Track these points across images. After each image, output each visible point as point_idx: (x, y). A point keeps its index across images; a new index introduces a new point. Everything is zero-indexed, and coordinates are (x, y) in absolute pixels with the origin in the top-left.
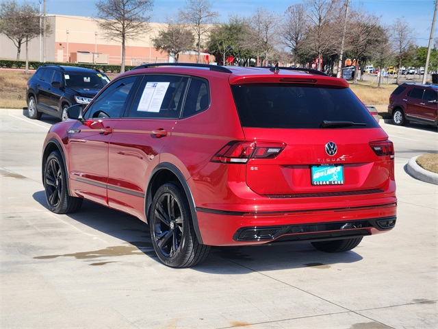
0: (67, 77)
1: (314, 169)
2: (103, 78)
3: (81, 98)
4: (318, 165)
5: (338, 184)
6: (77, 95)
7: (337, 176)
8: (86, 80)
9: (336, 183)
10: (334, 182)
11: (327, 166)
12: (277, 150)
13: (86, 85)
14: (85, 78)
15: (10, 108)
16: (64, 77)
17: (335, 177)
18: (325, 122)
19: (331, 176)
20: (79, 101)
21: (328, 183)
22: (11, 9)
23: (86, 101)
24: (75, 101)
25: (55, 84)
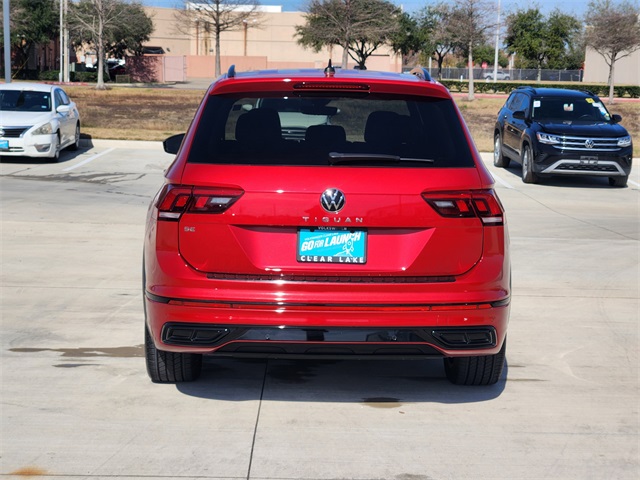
0: (537, 104)
1: (303, 234)
2: (595, 105)
3: (545, 135)
4: (313, 229)
5: (352, 263)
6: (541, 131)
7: (352, 249)
8: (568, 107)
9: (348, 260)
10: (344, 258)
11: (332, 231)
12: (225, 201)
13: (568, 115)
14: (566, 106)
16: (532, 104)
17: (348, 251)
18: (333, 155)
19: (339, 247)
20: (543, 139)
21: (330, 259)
22: (603, 10)
23: (552, 140)
24: (537, 140)
25: (518, 114)
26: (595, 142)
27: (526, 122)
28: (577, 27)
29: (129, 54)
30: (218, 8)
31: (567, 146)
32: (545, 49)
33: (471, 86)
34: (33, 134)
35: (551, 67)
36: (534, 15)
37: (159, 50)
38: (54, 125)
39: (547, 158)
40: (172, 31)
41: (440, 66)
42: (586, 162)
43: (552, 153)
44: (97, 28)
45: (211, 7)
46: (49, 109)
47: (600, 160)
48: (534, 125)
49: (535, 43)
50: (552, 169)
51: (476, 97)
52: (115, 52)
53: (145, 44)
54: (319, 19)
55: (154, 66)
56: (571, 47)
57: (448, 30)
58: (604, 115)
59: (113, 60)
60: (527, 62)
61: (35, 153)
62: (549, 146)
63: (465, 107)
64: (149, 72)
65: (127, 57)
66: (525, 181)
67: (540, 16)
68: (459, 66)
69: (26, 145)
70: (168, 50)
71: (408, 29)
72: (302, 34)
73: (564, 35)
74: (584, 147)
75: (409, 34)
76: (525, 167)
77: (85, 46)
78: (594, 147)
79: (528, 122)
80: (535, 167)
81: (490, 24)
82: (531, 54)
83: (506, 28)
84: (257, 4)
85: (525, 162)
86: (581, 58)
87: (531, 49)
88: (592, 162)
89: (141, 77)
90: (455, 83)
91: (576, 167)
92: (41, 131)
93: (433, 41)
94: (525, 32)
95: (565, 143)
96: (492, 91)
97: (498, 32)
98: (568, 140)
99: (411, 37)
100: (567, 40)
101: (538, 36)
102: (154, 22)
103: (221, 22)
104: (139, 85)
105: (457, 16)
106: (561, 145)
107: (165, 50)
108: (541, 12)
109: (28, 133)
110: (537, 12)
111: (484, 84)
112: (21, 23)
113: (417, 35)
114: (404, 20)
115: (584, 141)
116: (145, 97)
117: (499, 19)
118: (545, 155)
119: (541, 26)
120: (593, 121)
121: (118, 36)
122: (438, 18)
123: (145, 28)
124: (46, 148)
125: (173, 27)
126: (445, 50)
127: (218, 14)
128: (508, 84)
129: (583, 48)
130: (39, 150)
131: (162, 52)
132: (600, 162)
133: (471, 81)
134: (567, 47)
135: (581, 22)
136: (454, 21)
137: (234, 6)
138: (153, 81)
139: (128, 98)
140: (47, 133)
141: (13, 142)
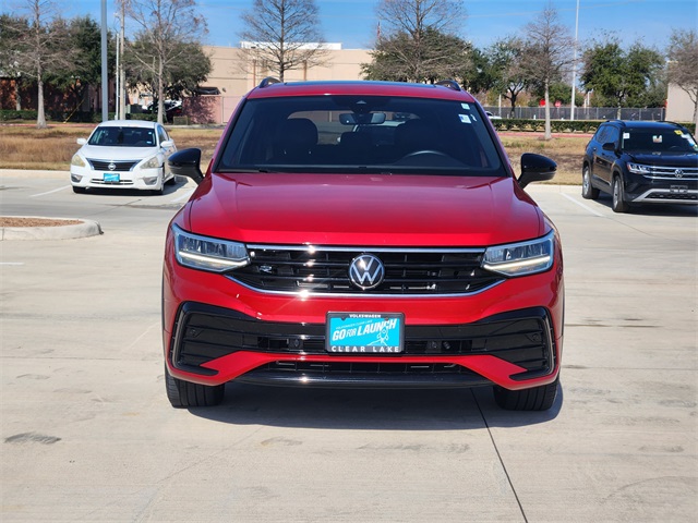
0: (626, 136)
2: (683, 136)
3: (635, 165)
6: (631, 161)
8: (658, 139)
13: (657, 146)
14: (655, 137)
15: (565, 184)
16: (621, 136)
20: (633, 169)
22: (687, 44)
23: (643, 170)
24: (627, 170)
25: (608, 146)
26: (684, 171)
27: (616, 154)
28: (659, 63)
29: (186, 95)
30: (282, 46)
31: (657, 175)
32: (624, 85)
33: (548, 125)
34: (142, 167)
35: (630, 105)
36: (612, 49)
37: (214, 91)
38: (160, 160)
39: (637, 188)
40: (234, 71)
41: (513, 104)
42: (676, 191)
43: (643, 183)
44: (157, 69)
45: (274, 46)
46: (154, 145)
47: (689, 189)
48: (624, 156)
49: (614, 79)
50: (642, 198)
51: (553, 137)
52: (171, 93)
53: (203, 84)
54: (387, 56)
55: (212, 107)
56: (653, 83)
57: (521, 66)
58: (692, 146)
59: (169, 101)
60: (604, 99)
61: (142, 186)
62: (640, 176)
63: (543, 146)
64: (207, 112)
65: (183, 98)
66: (616, 211)
67: (620, 51)
68: (531, 105)
69: (136, 178)
70: (224, 90)
71: (480, 66)
72: (368, 72)
73: (644, 71)
74: (674, 176)
75: (480, 71)
76: (615, 197)
77: (140, 87)
78: (684, 176)
79: (618, 153)
80: (626, 197)
81: (567, 60)
82: (610, 91)
83: (582, 64)
84: (322, 41)
85: (616, 192)
86: (664, 95)
87: (610, 85)
88: (682, 191)
89: (198, 118)
90: (530, 122)
91: (666, 196)
92: (149, 165)
93: (505, 78)
94: (604, 67)
95: (655, 172)
96: (569, 130)
97: (575, 68)
98: (658, 170)
99: (482, 75)
100: (648, 76)
101: (619, 72)
102: (212, 62)
103: (285, 60)
104: (197, 126)
105: (532, 52)
106: (652, 175)
107: (221, 90)
108: (621, 46)
109: (137, 166)
110: (616, 47)
111: (561, 123)
112: (76, 63)
113: (488, 72)
114: (476, 58)
115: (674, 171)
116: (207, 138)
117: (576, 55)
118: (635, 185)
119: (619, 61)
120: (682, 152)
121: (176, 77)
122: (511, 55)
123: (203, 68)
124: (153, 182)
125: (236, 66)
126: (518, 88)
127: (283, 52)
128: (586, 123)
129: (666, 83)
130: (147, 183)
131: (218, 93)
132: (689, 191)
133: (548, 120)
134: (648, 83)
135: (663, 57)
136: (528, 57)
137: (299, 44)
138: (211, 122)
139: (191, 139)
140: (154, 167)
141: (124, 175)
